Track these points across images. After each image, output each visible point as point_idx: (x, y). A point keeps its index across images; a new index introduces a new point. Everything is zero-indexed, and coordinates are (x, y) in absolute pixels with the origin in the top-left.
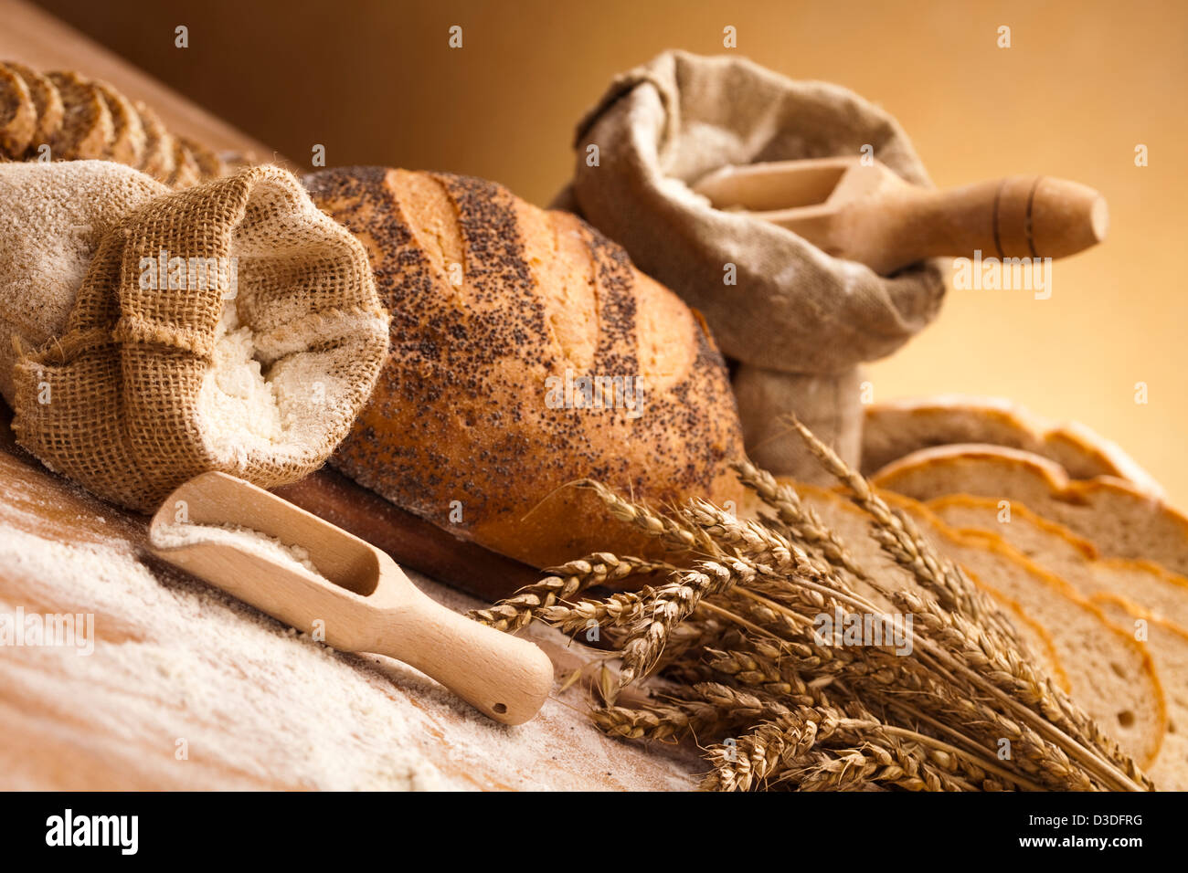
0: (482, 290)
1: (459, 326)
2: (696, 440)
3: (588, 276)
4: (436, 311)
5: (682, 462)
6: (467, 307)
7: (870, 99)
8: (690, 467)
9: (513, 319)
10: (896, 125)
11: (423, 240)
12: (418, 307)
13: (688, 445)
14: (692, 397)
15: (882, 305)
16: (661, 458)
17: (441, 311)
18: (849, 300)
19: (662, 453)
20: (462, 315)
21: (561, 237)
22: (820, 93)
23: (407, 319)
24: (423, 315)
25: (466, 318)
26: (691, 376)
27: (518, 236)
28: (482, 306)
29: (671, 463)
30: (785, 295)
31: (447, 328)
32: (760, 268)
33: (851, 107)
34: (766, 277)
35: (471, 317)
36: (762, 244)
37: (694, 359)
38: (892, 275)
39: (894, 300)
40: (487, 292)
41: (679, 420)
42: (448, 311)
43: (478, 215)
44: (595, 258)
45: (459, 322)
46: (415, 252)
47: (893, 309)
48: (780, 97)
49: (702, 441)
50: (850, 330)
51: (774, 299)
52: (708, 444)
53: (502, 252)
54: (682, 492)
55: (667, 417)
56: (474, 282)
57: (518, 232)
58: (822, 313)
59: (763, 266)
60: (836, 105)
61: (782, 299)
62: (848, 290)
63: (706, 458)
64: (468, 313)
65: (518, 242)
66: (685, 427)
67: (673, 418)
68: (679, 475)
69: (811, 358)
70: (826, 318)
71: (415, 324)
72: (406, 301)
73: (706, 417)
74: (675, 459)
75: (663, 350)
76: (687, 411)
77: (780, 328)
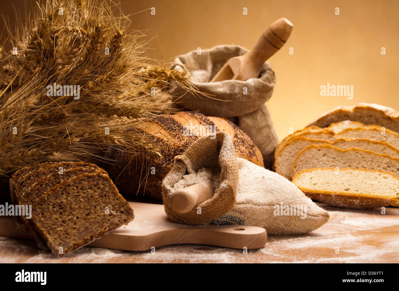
0: (180, 139)
1: (181, 149)
2: (247, 145)
3: (198, 122)
4: (173, 149)
5: (247, 152)
6: (180, 144)
7: (230, 44)
8: (250, 152)
9: (191, 141)
10: (239, 46)
11: (158, 135)
12: (169, 151)
13: (246, 148)
14: (239, 136)
15: (262, 83)
16: (243, 154)
17: (175, 149)
18: (254, 87)
19: (242, 153)
20: (180, 147)
21: (185, 117)
22: (217, 49)
23: (168, 155)
24: (171, 152)
25: (181, 147)
26: (235, 132)
27: (178, 122)
28: (183, 142)
29: (246, 154)
30: (239, 94)
31: (179, 151)
32: (229, 91)
33: (226, 48)
34: (232, 92)
35: (182, 146)
36: (227, 85)
37: (233, 128)
38: (260, 77)
39: (264, 81)
40: (181, 138)
41: (240, 143)
42: (176, 148)
43: (165, 122)
44: (196, 118)
45: (180, 149)
46: (158, 139)
47: (265, 83)
48: (209, 54)
49: (248, 145)
50: (258, 94)
51: (237, 97)
52: (249, 145)
53: (177, 128)
54: (252, 159)
55: (238, 144)
56: (177, 137)
57: (177, 121)
58: (250, 94)
59: (230, 90)
60: (223, 50)
61: (238, 96)
62: (253, 84)
63: (251, 149)
64: (181, 145)
65: (179, 123)
66: (243, 144)
67: (239, 143)
68: (249, 156)
69: (253, 106)
70: (252, 94)
71: (171, 155)
72: (165, 151)
73: (245, 139)
74: (246, 152)
75: (226, 129)
76: (240, 140)
77: (242, 103)
